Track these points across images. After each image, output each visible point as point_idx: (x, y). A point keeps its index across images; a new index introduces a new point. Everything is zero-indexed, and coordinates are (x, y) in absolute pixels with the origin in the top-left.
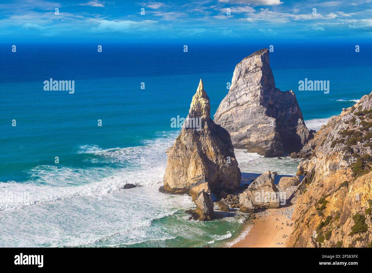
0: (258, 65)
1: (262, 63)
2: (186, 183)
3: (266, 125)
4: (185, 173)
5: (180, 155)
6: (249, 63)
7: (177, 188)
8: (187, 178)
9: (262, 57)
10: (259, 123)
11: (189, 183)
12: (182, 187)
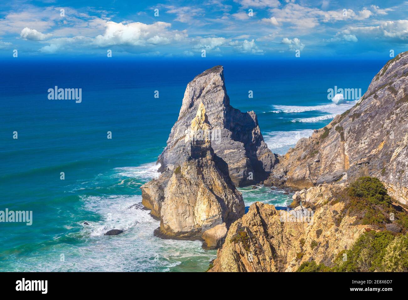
0: (217, 84)
1: (222, 81)
2: (193, 225)
3: (233, 151)
4: (192, 213)
5: (184, 191)
6: (204, 81)
7: (183, 231)
8: (194, 219)
9: (220, 75)
10: (225, 149)
11: (197, 224)
12: (189, 230)
